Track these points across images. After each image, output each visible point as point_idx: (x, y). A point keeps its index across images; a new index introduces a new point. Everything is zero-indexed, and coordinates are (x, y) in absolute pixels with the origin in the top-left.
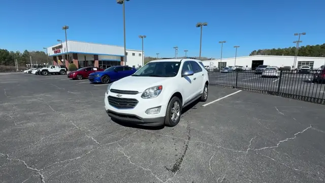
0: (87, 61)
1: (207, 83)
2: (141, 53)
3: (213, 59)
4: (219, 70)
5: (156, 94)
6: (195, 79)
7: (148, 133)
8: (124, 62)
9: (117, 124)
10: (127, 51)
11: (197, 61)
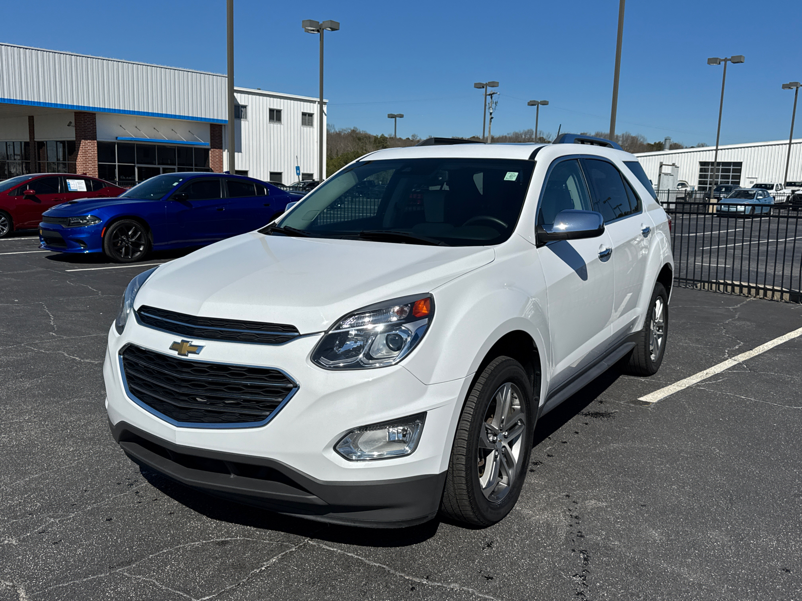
0: (41, 145)
1: (665, 275)
2: (314, 109)
3: (671, 148)
4: (706, 204)
5: (396, 343)
6: (605, 256)
7: (348, 564)
8: (225, 155)
9: (169, 503)
10: (241, 99)
11: (617, 157)
